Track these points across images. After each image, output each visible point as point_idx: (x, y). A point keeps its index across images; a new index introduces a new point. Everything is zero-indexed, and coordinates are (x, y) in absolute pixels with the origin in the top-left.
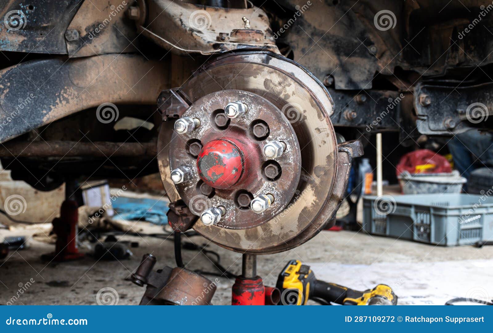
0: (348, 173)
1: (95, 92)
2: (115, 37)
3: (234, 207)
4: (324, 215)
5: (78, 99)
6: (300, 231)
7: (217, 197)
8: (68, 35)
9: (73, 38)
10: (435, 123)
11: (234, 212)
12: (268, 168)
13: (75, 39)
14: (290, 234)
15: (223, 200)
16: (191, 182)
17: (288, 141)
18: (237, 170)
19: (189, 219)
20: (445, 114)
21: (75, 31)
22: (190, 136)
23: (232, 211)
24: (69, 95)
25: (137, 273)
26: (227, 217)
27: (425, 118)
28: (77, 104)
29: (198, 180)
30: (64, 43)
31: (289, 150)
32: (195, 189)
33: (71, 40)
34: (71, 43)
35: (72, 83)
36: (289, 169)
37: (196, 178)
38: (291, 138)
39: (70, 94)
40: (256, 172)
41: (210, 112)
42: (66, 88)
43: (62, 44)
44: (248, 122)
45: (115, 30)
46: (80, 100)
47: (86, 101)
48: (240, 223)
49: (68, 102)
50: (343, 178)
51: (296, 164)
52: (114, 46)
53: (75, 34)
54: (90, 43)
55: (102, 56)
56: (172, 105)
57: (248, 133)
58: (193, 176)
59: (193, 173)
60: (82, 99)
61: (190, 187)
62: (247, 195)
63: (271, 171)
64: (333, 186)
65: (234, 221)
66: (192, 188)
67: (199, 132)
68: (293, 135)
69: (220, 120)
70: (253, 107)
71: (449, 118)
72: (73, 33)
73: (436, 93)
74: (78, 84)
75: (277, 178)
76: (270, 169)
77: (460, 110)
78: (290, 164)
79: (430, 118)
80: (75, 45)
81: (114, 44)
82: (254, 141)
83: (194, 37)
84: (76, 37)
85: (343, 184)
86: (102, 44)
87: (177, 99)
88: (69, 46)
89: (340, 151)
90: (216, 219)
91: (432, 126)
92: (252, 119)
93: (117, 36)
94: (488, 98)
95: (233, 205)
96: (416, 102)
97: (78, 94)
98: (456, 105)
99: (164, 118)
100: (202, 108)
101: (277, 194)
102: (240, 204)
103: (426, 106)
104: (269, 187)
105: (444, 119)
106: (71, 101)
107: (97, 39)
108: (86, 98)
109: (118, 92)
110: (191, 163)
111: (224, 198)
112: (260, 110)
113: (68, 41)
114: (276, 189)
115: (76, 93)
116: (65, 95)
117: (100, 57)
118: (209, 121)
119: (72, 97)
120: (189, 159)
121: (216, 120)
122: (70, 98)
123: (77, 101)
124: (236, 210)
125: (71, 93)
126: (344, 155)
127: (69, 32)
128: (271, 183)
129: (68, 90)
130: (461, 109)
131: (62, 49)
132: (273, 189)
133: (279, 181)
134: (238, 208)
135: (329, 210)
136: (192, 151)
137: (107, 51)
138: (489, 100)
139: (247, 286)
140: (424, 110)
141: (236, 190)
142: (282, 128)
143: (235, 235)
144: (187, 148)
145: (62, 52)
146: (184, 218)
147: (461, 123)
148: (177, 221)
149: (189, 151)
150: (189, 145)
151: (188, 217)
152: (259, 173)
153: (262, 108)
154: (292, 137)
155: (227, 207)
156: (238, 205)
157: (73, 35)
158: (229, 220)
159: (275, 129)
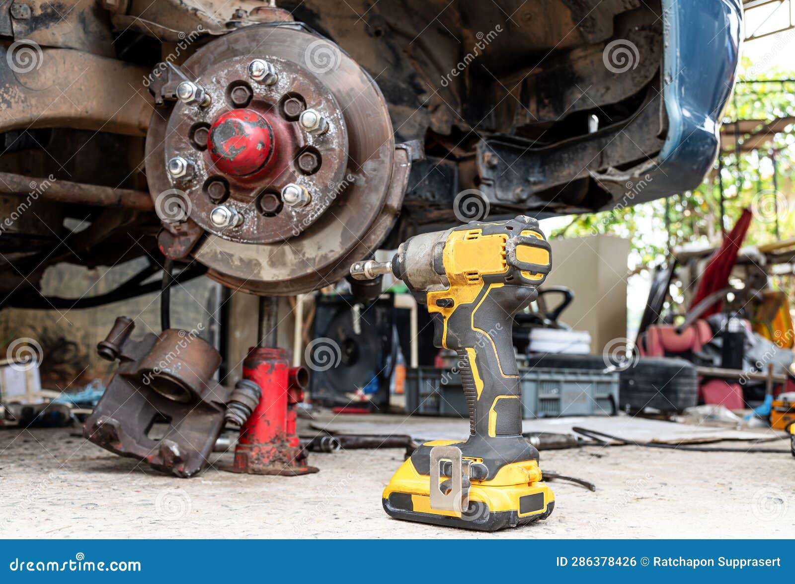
0: (406, 176)
1: (51, 99)
2: (82, 31)
3: (256, 212)
4: (375, 234)
5: (25, 104)
6: (344, 250)
7: (232, 201)
8: (15, 10)
9: (22, 15)
10: (503, 191)
11: (256, 219)
12: (303, 157)
13: (25, 16)
14: (330, 255)
15: (240, 204)
16: (195, 182)
17: (332, 120)
18: (263, 145)
19: (189, 239)
20: (515, 181)
21: (25, 6)
22: (195, 119)
23: (253, 219)
24: (12, 97)
25: (107, 339)
26: (245, 227)
27: (491, 182)
28: (23, 111)
29: (205, 178)
30: (9, 21)
31: (332, 131)
32: (200, 192)
33: (19, 17)
34: (18, 21)
35: (17, 80)
36: (332, 157)
37: (202, 176)
38: (335, 115)
39: (13, 95)
40: (287, 162)
41: (225, 84)
42: (7, 85)
43: (6, 22)
44: (277, 97)
45: (82, 21)
46: (28, 106)
47: (37, 108)
48: (263, 234)
49: (9, 105)
50: (400, 183)
51: (341, 151)
52: (80, 41)
53: (25, 9)
54: (47, 28)
55: (63, 51)
56: (170, 82)
57: (277, 111)
58: (198, 173)
59: (199, 169)
60: (31, 105)
61: (194, 189)
62: (274, 196)
63: (308, 163)
64: (387, 194)
65: (255, 232)
66: (197, 190)
67: (208, 113)
68: (338, 111)
69: (239, 95)
70: (284, 77)
71: (519, 187)
72: (22, 8)
73: (504, 154)
74: (26, 83)
75: (315, 171)
76: (305, 158)
77: (532, 179)
78: (332, 150)
79: (497, 184)
80: (24, 26)
81: (80, 38)
82: (285, 122)
83: (198, 17)
84: (27, 14)
85: (401, 191)
86: (64, 34)
87: (177, 75)
88: (15, 25)
89: (397, 149)
90: (232, 218)
91: (500, 194)
92: (284, 92)
93: (84, 29)
94: (567, 160)
95: (254, 210)
96: (480, 161)
97: (25, 98)
98: (527, 172)
99: (158, 99)
100: (214, 80)
101: (316, 192)
102: (264, 209)
103: (492, 167)
104: (305, 183)
105: (513, 188)
106: (13, 105)
107: (56, 25)
108: (36, 105)
109: (85, 103)
110: (196, 156)
111: (242, 201)
112: (294, 79)
113: (13, 17)
114: (314, 184)
115: (22, 96)
116: (5, 95)
117: (59, 51)
118: (224, 98)
119: (16, 100)
120: (193, 150)
121: (233, 96)
122: (12, 100)
123: (24, 107)
124: (258, 217)
125: (15, 94)
126: (403, 153)
127: (17, 6)
128: (306, 178)
129: (10, 89)
130: (533, 177)
131: (5, 28)
132: (310, 185)
133: (318, 173)
134: (261, 215)
135: (381, 227)
136: (198, 140)
137: (70, 45)
138: (567, 162)
139: (265, 356)
140: (490, 172)
141: (259, 188)
142: (324, 102)
143: (254, 262)
144: (191, 136)
145: (4, 32)
146: (182, 238)
147: (534, 197)
148: (173, 244)
149: (194, 140)
150: (195, 130)
151: (188, 237)
152: (291, 163)
153: (296, 77)
154: (337, 114)
155: (246, 213)
156: (260, 209)
157: (22, 11)
158: (248, 231)
159: (314, 103)
